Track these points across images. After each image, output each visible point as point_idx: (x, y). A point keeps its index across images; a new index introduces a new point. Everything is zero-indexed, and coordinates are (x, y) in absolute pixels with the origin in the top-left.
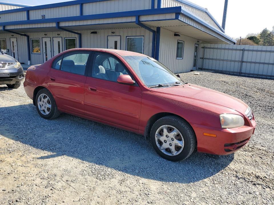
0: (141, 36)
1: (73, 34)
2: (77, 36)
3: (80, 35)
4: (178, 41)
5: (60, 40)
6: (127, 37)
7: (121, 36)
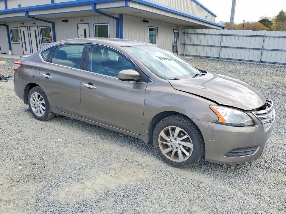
0: (106, 23)
1: (48, 23)
2: (50, 24)
3: (53, 24)
4: (149, 27)
5: (36, 29)
6: (95, 25)
7: (89, 24)
